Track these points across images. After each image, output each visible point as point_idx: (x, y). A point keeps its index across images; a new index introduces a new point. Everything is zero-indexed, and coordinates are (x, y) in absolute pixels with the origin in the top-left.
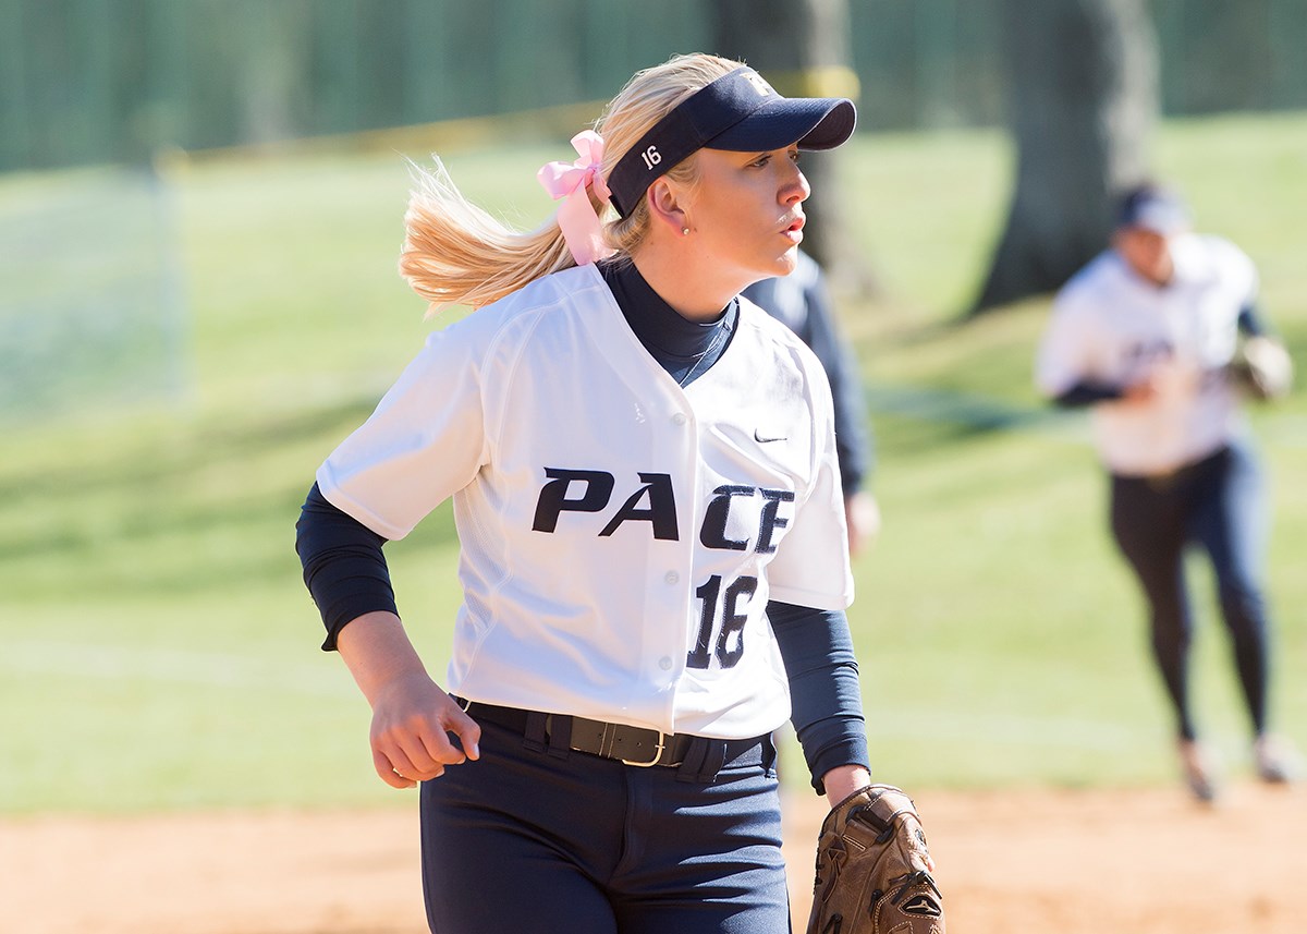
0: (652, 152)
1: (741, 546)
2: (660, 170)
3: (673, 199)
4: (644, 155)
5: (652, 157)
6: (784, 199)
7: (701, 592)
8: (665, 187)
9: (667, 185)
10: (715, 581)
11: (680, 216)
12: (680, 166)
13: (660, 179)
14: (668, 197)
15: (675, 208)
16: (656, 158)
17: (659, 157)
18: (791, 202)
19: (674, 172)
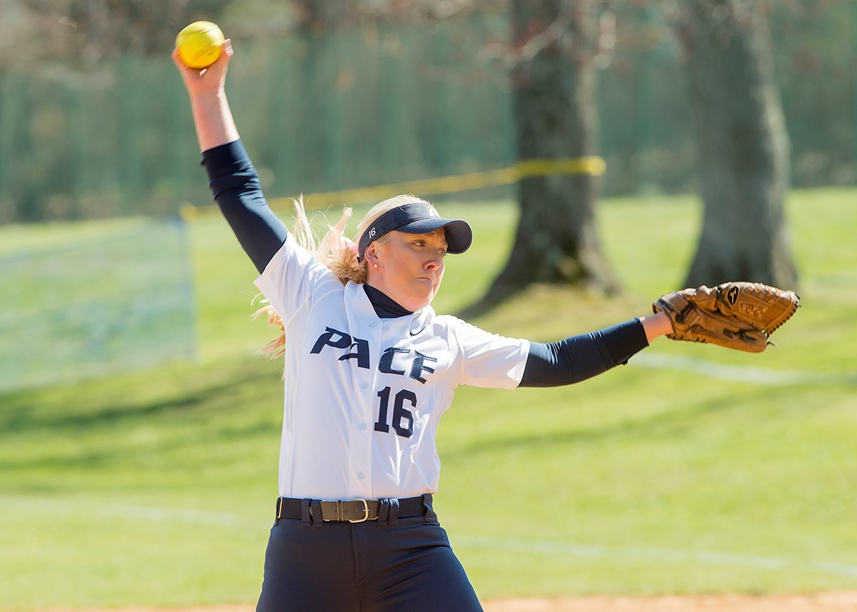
0: (374, 231)
1: (402, 373)
3: (375, 252)
4: (370, 232)
5: (372, 233)
6: (426, 266)
7: (380, 394)
8: (373, 246)
10: (388, 389)
12: (382, 237)
13: (373, 242)
15: (375, 256)
16: (374, 233)
18: (430, 268)
19: (379, 240)
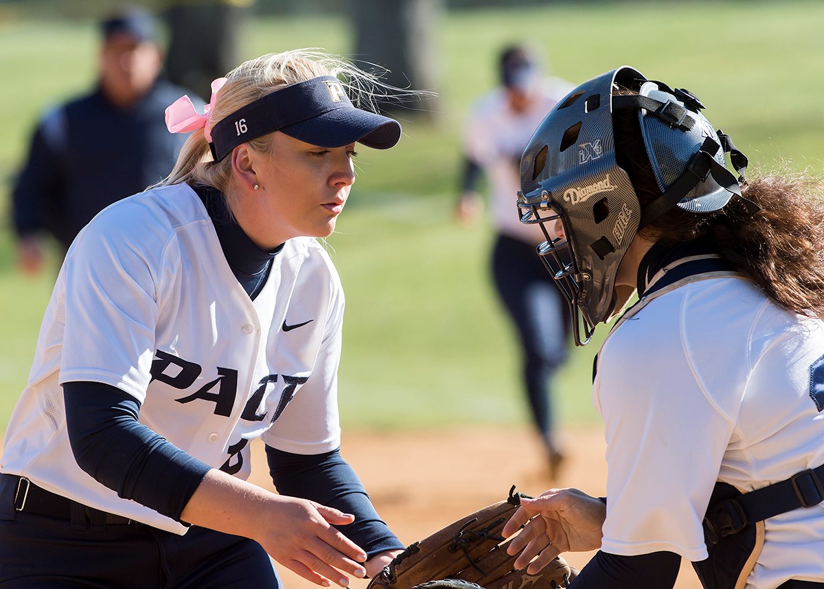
0: (242, 123)
2: (245, 139)
3: (250, 162)
4: (236, 123)
5: (241, 128)
6: (333, 183)
8: (246, 152)
9: (246, 151)
10: (244, 443)
11: (251, 175)
12: (259, 139)
13: (242, 145)
14: (247, 160)
15: (250, 169)
16: (244, 129)
17: (246, 129)
18: (338, 185)
19: (254, 142)
